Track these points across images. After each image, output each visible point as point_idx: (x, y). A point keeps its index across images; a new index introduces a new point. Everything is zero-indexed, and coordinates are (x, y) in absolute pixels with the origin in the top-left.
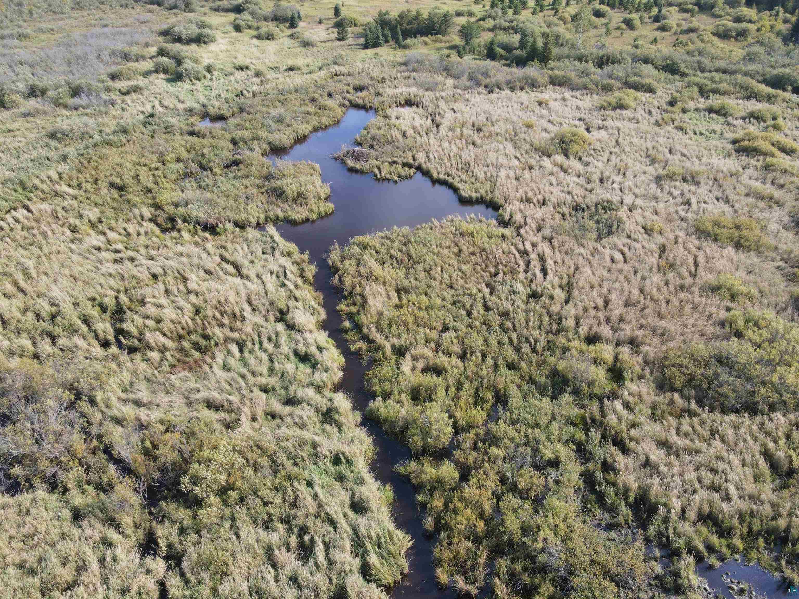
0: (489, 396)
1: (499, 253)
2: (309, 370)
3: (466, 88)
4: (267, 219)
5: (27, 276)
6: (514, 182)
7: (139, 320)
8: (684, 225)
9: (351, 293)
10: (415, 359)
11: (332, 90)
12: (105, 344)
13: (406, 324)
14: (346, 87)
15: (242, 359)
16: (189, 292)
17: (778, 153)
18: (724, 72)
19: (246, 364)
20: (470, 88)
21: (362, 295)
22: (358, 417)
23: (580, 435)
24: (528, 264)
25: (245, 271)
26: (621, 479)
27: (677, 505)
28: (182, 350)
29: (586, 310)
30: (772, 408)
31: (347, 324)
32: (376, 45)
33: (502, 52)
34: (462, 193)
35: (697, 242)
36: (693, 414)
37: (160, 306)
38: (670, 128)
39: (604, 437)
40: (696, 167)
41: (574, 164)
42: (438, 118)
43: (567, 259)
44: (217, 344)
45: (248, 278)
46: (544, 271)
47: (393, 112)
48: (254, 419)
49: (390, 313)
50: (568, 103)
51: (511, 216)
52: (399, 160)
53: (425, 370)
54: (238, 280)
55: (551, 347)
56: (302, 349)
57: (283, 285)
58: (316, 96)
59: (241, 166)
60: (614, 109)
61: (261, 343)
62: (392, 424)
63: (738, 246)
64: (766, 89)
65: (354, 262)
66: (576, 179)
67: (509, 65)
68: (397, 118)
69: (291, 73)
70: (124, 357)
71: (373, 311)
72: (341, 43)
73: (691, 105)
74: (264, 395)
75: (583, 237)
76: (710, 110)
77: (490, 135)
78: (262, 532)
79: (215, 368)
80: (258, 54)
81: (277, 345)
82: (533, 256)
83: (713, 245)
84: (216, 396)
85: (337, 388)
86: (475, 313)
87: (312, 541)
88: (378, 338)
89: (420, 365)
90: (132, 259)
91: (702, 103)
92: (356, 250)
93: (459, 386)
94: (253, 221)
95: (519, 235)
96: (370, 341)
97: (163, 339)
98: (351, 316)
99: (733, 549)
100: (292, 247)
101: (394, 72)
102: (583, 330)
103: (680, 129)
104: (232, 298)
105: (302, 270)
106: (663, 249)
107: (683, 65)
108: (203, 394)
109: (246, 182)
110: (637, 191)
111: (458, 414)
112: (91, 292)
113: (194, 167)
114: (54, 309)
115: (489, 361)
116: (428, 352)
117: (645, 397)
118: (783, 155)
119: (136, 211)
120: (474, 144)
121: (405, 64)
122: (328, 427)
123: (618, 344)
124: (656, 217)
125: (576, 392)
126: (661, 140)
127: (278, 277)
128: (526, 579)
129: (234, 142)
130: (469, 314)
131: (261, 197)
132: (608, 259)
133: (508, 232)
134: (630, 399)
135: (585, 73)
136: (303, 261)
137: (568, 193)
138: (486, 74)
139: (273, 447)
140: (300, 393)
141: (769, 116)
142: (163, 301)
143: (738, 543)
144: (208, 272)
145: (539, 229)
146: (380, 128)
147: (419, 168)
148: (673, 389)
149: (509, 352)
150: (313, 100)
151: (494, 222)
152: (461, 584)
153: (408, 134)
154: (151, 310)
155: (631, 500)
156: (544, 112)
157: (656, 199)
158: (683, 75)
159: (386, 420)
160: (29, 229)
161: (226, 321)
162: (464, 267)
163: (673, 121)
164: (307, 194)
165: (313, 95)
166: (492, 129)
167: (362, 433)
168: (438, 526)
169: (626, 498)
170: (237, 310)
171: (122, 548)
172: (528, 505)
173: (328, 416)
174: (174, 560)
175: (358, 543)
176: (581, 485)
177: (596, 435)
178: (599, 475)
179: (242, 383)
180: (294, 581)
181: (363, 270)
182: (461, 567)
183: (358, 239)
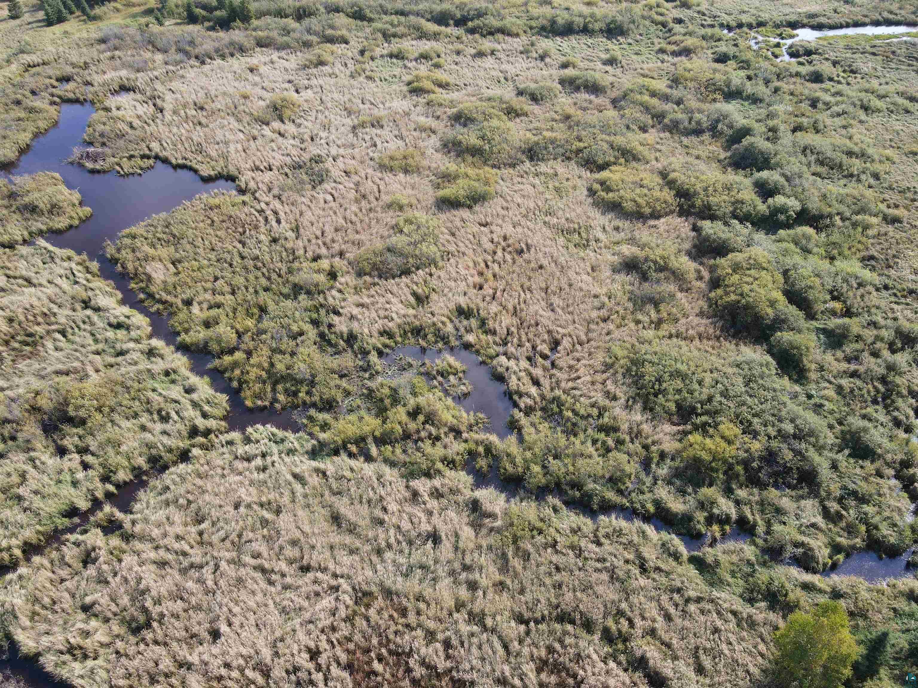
0: (255, 311)
1: (243, 216)
2: (124, 332)
3: (177, 63)
4: (31, 234)
6: (243, 154)
8: (372, 163)
9: (136, 274)
10: (200, 303)
11: (33, 86)
13: (186, 283)
14: (47, 81)
15: (68, 341)
17: (437, 89)
18: (402, 13)
19: (73, 343)
20: (182, 62)
21: (146, 273)
22: (172, 348)
23: (315, 316)
24: (266, 219)
25: (35, 281)
26: (337, 329)
27: (366, 331)
28: (14, 349)
29: (309, 241)
30: (418, 269)
31: (142, 296)
32: (61, 20)
33: (204, 13)
34: (202, 173)
35: (380, 175)
36: (375, 284)
38: (362, 79)
39: (327, 311)
40: (380, 112)
41: (290, 128)
42: (159, 102)
43: (293, 208)
44: (41, 338)
45: (41, 285)
46: (278, 221)
47: (112, 102)
48: (97, 371)
49: (171, 280)
50: (276, 65)
51: (247, 184)
52: (136, 153)
53: (210, 308)
54: (32, 290)
55: (290, 271)
56: (114, 321)
57: (76, 283)
58: (19, 97)
60: (316, 66)
61: (78, 327)
62: (197, 344)
63: (406, 171)
64: (432, 27)
65: (128, 250)
66: (292, 142)
67: (212, 29)
68: (118, 109)
71: (158, 282)
72: (17, 22)
73: (378, 51)
74: (98, 357)
75: (302, 189)
76: (391, 56)
77: (213, 113)
78: (134, 421)
79: (50, 352)
81: (92, 324)
82: (268, 212)
83: (390, 175)
84: (60, 367)
85: (150, 337)
86: (235, 263)
87: (168, 413)
88: (169, 298)
89: (205, 306)
91: (385, 49)
92: (127, 241)
93: (235, 310)
94: (19, 239)
95: (255, 198)
96: (164, 303)
98: (142, 290)
99: (396, 343)
100: (69, 252)
101: (94, 53)
102: (310, 255)
103: (369, 78)
104: (36, 303)
105: (87, 268)
106: (357, 184)
107: (367, 11)
108: (50, 369)
110: (339, 142)
111: (238, 326)
115: (251, 290)
116: (208, 296)
117: (350, 284)
118: (441, 90)
120: (200, 123)
121: (103, 41)
122: (153, 359)
123: (333, 256)
124: (353, 162)
125: (309, 293)
126: (355, 92)
127: (67, 278)
128: (293, 388)
130: (231, 265)
131: (15, 216)
132: (322, 201)
133: (246, 198)
134: (341, 287)
135: (287, 32)
136: (84, 261)
137: (288, 155)
138: (192, 43)
139: (120, 379)
140: (125, 347)
141: (434, 55)
143: (399, 339)
145: (270, 190)
146: (104, 124)
147: (157, 157)
148: (365, 274)
149: (264, 282)
150: (18, 103)
151: (234, 192)
152: (259, 403)
153: (135, 125)
155: (345, 337)
156: (257, 79)
157: (353, 146)
158: (370, 20)
159: (192, 344)
161: (40, 319)
162: (219, 233)
163: (364, 71)
164: (61, 204)
165: (13, 96)
166: (213, 105)
167: (179, 355)
168: (240, 383)
169: (342, 337)
170: (45, 310)
171: (45, 458)
172: (287, 356)
173: (151, 353)
174: (83, 451)
175: (195, 405)
176: (318, 339)
177: (323, 312)
178: (327, 331)
179: (78, 354)
180: (164, 433)
181: (138, 254)
182: (258, 396)
183: (125, 232)
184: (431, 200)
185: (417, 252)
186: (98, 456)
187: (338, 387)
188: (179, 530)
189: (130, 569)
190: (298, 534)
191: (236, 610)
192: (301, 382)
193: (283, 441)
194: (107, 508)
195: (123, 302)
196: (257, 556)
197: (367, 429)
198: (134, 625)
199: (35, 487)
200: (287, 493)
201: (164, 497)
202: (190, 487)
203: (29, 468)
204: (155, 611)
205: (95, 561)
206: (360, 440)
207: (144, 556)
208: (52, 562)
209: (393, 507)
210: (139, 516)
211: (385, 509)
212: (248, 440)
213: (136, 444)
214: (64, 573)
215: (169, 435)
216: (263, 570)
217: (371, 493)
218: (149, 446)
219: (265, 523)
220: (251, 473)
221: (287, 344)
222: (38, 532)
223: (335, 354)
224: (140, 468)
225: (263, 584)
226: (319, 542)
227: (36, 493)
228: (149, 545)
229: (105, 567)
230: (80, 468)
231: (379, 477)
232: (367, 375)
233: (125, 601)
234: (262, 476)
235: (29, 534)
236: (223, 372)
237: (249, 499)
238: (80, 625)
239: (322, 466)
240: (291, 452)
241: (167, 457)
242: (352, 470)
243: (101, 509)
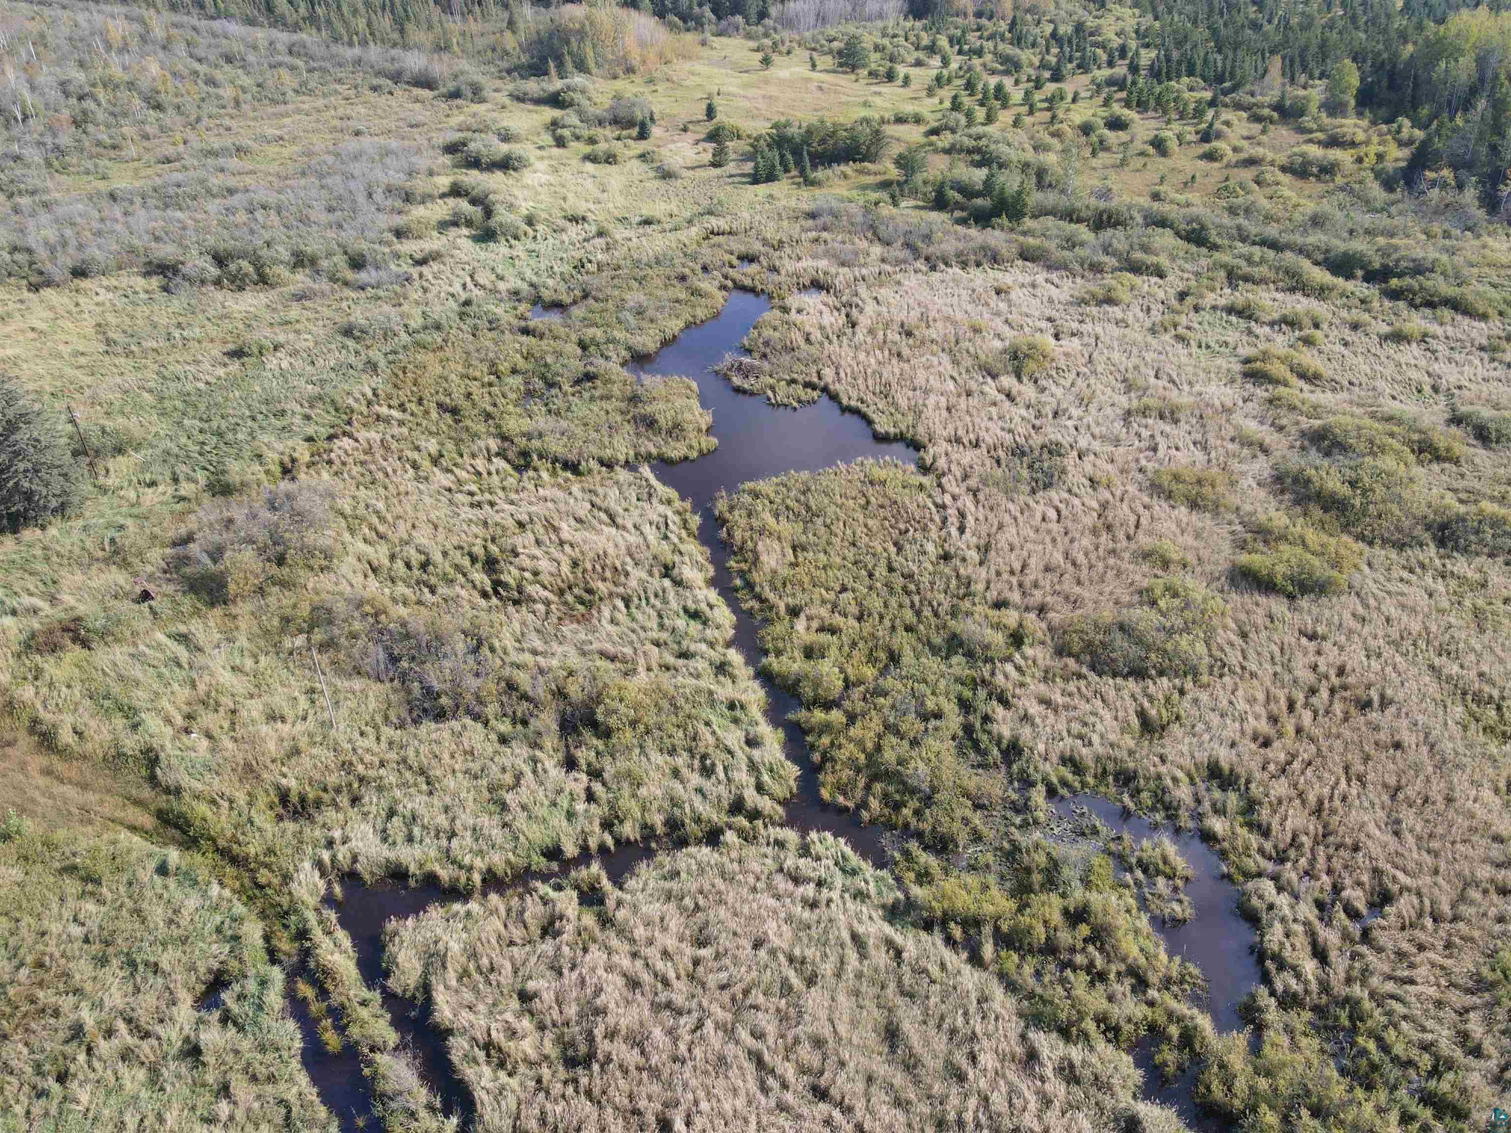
0: (883, 656)
1: (912, 507)
2: (700, 627)
3: (898, 262)
4: (637, 455)
5: (382, 519)
6: (945, 413)
7: (515, 572)
8: (1140, 476)
9: (741, 549)
10: (809, 618)
11: (707, 260)
12: (485, 595)
13: (801, 583)
14: (727, 257)
15: (629, 614)
16: (562, 543)
17: (1294, 380)
18: (1273, 245)
19: (633, 619)
20: (905, 261)
21: (754, 551)
22: (751, 671)
23: (967, 694)
24: (944, 520)
25: (619, 521)
26: (995, 728)
27: (1041, 747)
28: (566, 603)
29: (998, 574)
31: (738, 582)
32: (771, 178)
33: (958, 197)
34: (878, 427)
35: (1146, 499)
36: (1080, 676)
37: (534, 557)
38: (1167, 338)
39: (990, 695)
40: (1181, 397)
41: (1027, 391)
42: (854, 312)
43: (991, 516)
44: (601, 599)
45: (624, 528)
46: (962, 530)
47: (794, 300)
48: (649, 669)
49: (785, 571)
50: (1038, 292)
51: (934, 460)
52: (800, 378)
53: (821, 629)
54: (613, 530)
55: (954, 613)
56: (691, 606)
57: (666, 537)
58: (687, 271)
59: (598, 383)
60: (1100, 303)
61: (647, 599)
62: (784, 678)
63: (1194, 505)
64: (1320, 276)
65: (744, 513)
66: (1023, 412)
67: (962, 222)
68: (799, 311)
69: (649, 229)
70: (511, 609)
71: (767, 569)
72: (718, 171)
73: (1210, 298)
74: (656, 649)
75: (1016, 490)
76: (1230, 310)
77: (923, 343)
78: (668, 758)
79: (604, 622)
80: (598, 194)
81: (665, 602)
82: (952, 512)
83: (1165, 505)
84: (609, 648)
85: (728, 645)
86: (877, 574)
87: (713, 765)
88: (771, 596)
89: (815, 624)
90: (492, 504)
91: (1225, 296)
92: (747, 499)
93: (854, 644)
94: (622, 458)
95: (940, 485)
96: (762, 600)
97: (546, 593)
98: (742, 574)
99: (1084, 784)
100: (673, 494)
101: (795, 230)
102: (992, 595)
103: (1180, 338)
104: (611, 551)
105: (685, 522)
106: (1104, 506)
107: (1214, 232)
108: (596, 646)
109: (606, 405)
110: (1097, 431)
111: (850, 670)
112: (455, 540)
113: (539, 384)
114: (423, 558)
115: (887, 623)
116: (824, 612)
117: (1040, 662)
118: (1301, 383)
119: (482, 444)
120: (899, 355)
121: (812, 216)
122: (721, 678)
123: (1027, 609)
124: (1110, 467)
125: (970, 654)
126: (1150, 356)
127: (659, 528)
128: (897, 797)
129: (583, 345)
130: (871, 575)
131: (627, 427)
132: (1039, 517)
133: (926, 480)
134: (1022, 663)
135: (1071, 243)
136: (686, 510)
137: (1010, 431)
138: (928, 238)
139: (672, 690)
140: (693, 647)
141: (1307, 321)
142: (537, 552)
143: (1090, 780)
144: (579, 520)
145: (965, 477)
146: (775, 329)
147: (825, 389)
148: (1070, 655)
149: (909, 616)
150: (683, 278)
151: (912, 467)
152: (841, 799)
153: (812, 338)
154: (527, 563)
155: (1004, 745)
156: (1003, 306)
157: (1117, 442)
158: (1215, 247)
159: (779, 675)
160: (362, 463)
161: (608, 574)
162: (870, 522)
163: (1175, 326)
164: (685, 426)
165: (680, 269)
166: (927, 332)
167: (756, 685)
168: (825, 758)
169: (999, 744)
170: (618, 564)
171: (549, 764)
172: (906, 743)
173: (722, 668)
174: (595, 774)
175: (753, 766)
176: (961, 733)
177: (982, 693)
178: (978, 725)
179: (634, 637)
180: (699, 791)
181: (755, 523)
182: (842, 788)
183: (748, 485)
184: (1224, 566)
185: (1169, 646)
186: (609, 789)
187: (966, 821)
188: (671, 943)
189: (593, 970)
190: (826, 1032)
191: (704, 1106)
192: (913, 791)
193: (854, 872)
194: (595, 867)
195: (712, 582)
196: (758, 1035)
197: (989, 909)
198: (570, 1052)
199: (524, 800)
200: (833, 959)
201: (668, 885)
202: (707, 887)
203: (527, 769)
204: (603, 1046)
205: (557, 934)
206: (972, 923)
207: (616, 958)
208: (509, 910)
209: (987, 1060)
210: (628, 897)
211: (973, 1058)
212: (805, 851)
213: (659, 792)
214: (517, 933)
215: (704, 796)
216: (760, 1063)
217: (960, 1021)
218: (675, 802)
219: (786, 989)
220: (793, 902)
221: (911, 724)
222: (508, 862)
223: (979, 766)
224: (652, 828)
225: (752, 1086)
226: (854, 1060)
227: (524, 808)
228: (627, 947)
229: (566, 950)
230: (583, 796)
231: (983, 999)
232: (1018, 820)
233: (572, 1011)
234: (806, 914)
235: (497, 860)
236: (806, 732)
237: (776, 942)
238: (509, 1016)
239: (898, 939)
240: (860, 895)
241: (691, 827)
242: (943, 966)
243: (588, 866)
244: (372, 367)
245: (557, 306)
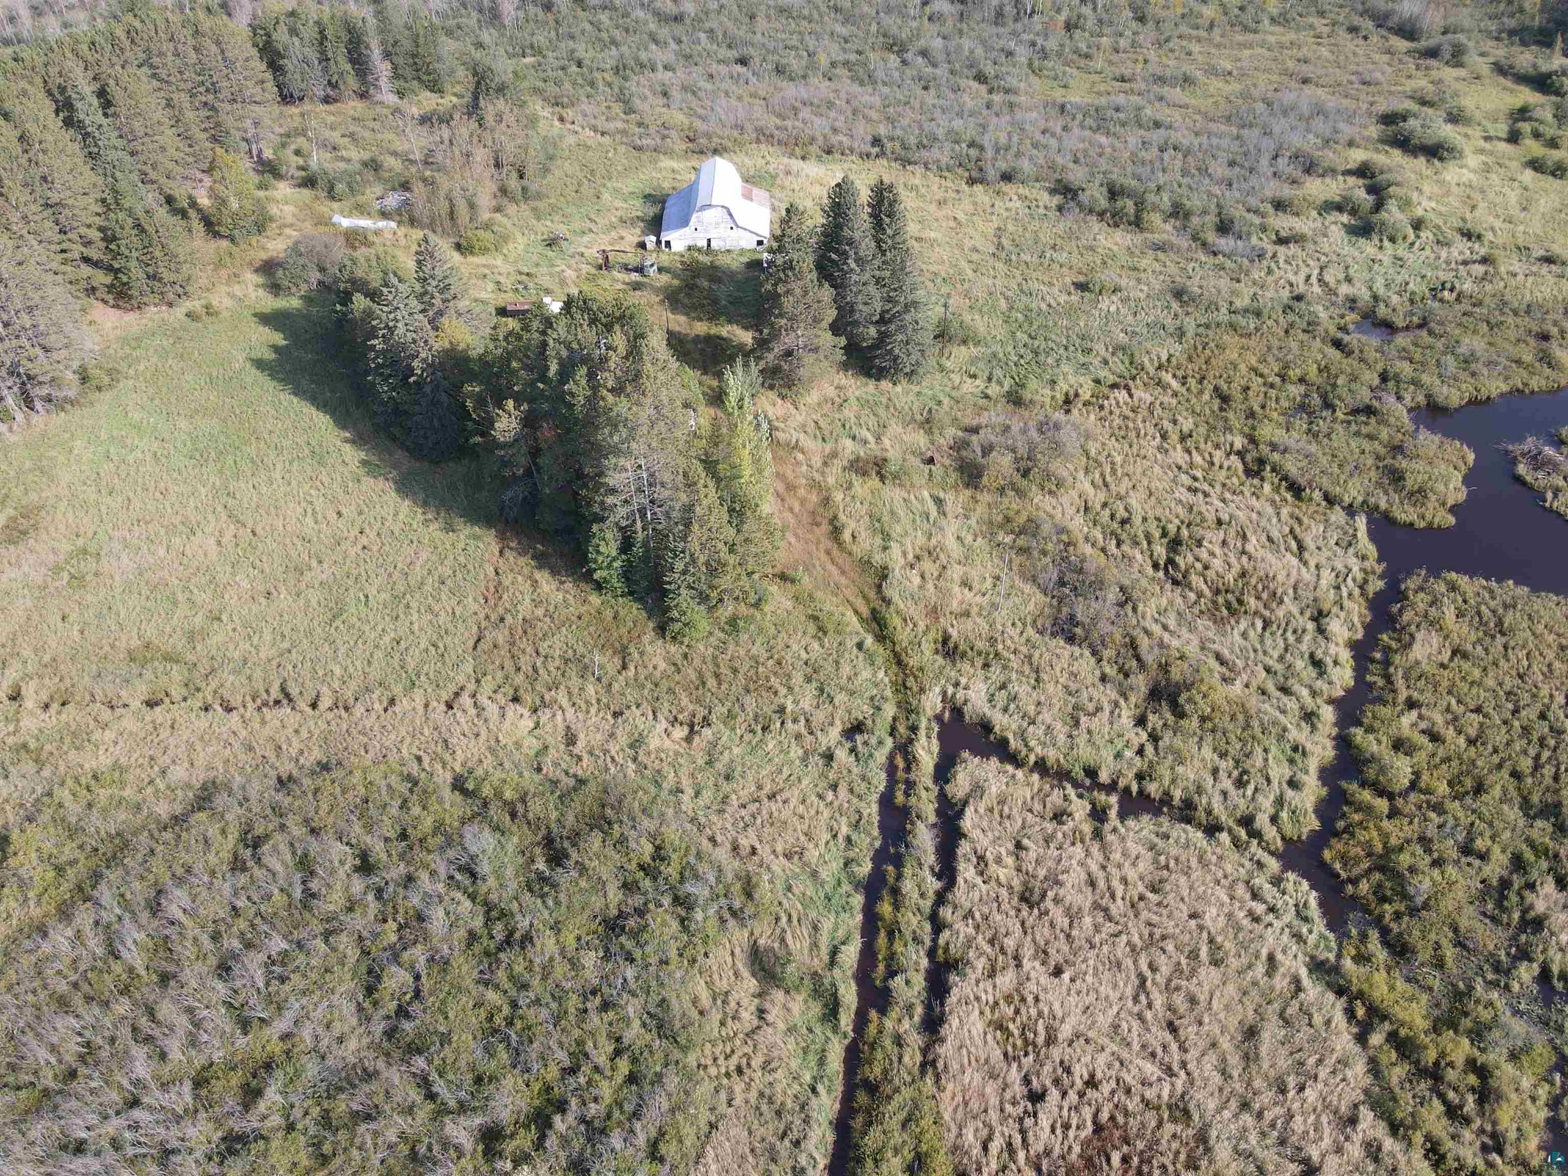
2: (1314, 675)
4: (1364, 502)
5: (1114, 471)
7: (1190, 558)
9: (1403, 628)
10: (1420, 717)
12: (1156, 566)
13: (1437, 685)
15: (1262, 636)
16: (1243, 552)
19: (1262, 642)
21: (1412, 636)
22: (1335, 731)
25: (1306, 555)
26: (1530, 897)
28: (1215, 603)
31: (1378, 656)
37: (1212, 554)
39: (1551, 870)
44: (1246, 612)
45: (1305, 563)
48: (1247, 686)
49: (1429, 667)
53: (1425, 732)
54: (1295, 561)
56: (1319, 654)
58: (1555, 330)
59: (1373, 420)
61: (1285, 631)
62: (1361, 752)
65: (1429, 598)
70: (1168, 586)
71: (1412, 656)
74: (1264, 674)
78: (1216, 757)
79: (1236, 632)
80: (1515, 210)
81: (1299, 640)
84: (1226, 653)
85: (1331, 701)
87: (1248, 782)
88: (1400, 683)
89: (1423, 725)
90: (1206, 495)
92: (1441, 587)
93: (1446, 760)
94: (1347, 500)
96: (1390, 682)
97: (1204, 587)
98: (1387, 650)
100: (1372, 550)
104: (1280, 578)
105: (1366, 581)
108: (1216, 647)
109: (1366, 445)
111: (1425, 777)
112: (1159, 512)
113: (1316, 400)
114: (1126, 515)
116: (1439, 719)
119: (1229, 437)
122: (1303, 724)
127: (1337, 576)
128: (1389, 893)
129: (1384, 377)
130: (1516, 711)
131: (1373, 474)
136: (1374, 573)
139: (1253, 712)
140: (1296, 688)
142: (1218, 551)
144: (1270, 539)
149: (1526, 764)
150: (1544, 338)
152: (1337, 866)
154: (1204, 555)
155: (1529, 916)
159: (1357, 747)
160: (1126, 418)
161: (1265, 596)
164: (1430, 495)
165: (1549, 326)
167: (1329, 744)
168: (1346, 830)
169: (1525, 912)
170: (1279, 591)
171: (1125, 713)
172: (1428, 860)
173: (1309, 717)
174: (1154, 738)
175: (1280, 802)
176: (1495, 883)
177: (1544, 865)
178: (1516, 886)
179: (1252, 655)
180: (1224, 794)
181: (1433, 612)
182: (1344, 858)
183: (1454, 575)
186: (1157, 754)
187: (1438, 946)
188: (1132, 875)
189: (1071, 858)
190: (1203, 998)
191: (1089, 979)
192: (1405, 896)
193: (1306, 920)
194: (1114, 799)
195: (1354, 646)
196: (1153, 968)
197: (1399, 1012)
198: (1027, 894)
199: (1093, 727)
200: (1244, 960)
201: (1156, 840)
202: (1183, 858)
203: (1107, 708)
204: (1048, 903)
205: (1061, 823)
206: (1376, 1014)
207: (1089, 861)
208: (1040, 790)
209: (1311, 1094)
210: (1123, 830)
211: (1302, 1089)
212: (1276, 881)
213: (1192, 776)
214: (1037, 807)
215: (1225, 798)
216: (1143, 980)
217: (1312, 1061)
218: (1200, 790)
219: (1194, 955)
220: (1240, 908)
221: (1449, 848)
222: (1058, 760)
223: (1493, 919)
224: (1172, 798)
225: (1129, 991)
226: (1211, 1027)
227: (1089, 732)
228: (1101, 859)
229: (1060, 835)
230: (1136, 748)
231: (1344, 1062)
232: (1490, 976)
233: (1042, 873)
234: (1246, 922)
235: (1052, 755)
236: (1346, 802)
237: (1208, 921)
238: (1003, 851)
239: (1306, 982)
240: (1298, 937)
241: (1201, 815)
242: (1328, 1023)
243: (1108, 795)
244: (1180, 333)
245: (1388, 327)
